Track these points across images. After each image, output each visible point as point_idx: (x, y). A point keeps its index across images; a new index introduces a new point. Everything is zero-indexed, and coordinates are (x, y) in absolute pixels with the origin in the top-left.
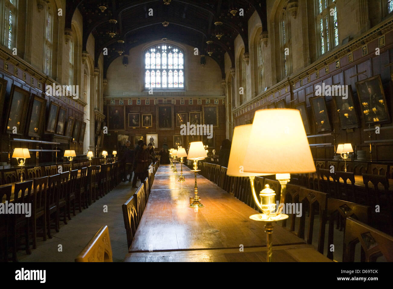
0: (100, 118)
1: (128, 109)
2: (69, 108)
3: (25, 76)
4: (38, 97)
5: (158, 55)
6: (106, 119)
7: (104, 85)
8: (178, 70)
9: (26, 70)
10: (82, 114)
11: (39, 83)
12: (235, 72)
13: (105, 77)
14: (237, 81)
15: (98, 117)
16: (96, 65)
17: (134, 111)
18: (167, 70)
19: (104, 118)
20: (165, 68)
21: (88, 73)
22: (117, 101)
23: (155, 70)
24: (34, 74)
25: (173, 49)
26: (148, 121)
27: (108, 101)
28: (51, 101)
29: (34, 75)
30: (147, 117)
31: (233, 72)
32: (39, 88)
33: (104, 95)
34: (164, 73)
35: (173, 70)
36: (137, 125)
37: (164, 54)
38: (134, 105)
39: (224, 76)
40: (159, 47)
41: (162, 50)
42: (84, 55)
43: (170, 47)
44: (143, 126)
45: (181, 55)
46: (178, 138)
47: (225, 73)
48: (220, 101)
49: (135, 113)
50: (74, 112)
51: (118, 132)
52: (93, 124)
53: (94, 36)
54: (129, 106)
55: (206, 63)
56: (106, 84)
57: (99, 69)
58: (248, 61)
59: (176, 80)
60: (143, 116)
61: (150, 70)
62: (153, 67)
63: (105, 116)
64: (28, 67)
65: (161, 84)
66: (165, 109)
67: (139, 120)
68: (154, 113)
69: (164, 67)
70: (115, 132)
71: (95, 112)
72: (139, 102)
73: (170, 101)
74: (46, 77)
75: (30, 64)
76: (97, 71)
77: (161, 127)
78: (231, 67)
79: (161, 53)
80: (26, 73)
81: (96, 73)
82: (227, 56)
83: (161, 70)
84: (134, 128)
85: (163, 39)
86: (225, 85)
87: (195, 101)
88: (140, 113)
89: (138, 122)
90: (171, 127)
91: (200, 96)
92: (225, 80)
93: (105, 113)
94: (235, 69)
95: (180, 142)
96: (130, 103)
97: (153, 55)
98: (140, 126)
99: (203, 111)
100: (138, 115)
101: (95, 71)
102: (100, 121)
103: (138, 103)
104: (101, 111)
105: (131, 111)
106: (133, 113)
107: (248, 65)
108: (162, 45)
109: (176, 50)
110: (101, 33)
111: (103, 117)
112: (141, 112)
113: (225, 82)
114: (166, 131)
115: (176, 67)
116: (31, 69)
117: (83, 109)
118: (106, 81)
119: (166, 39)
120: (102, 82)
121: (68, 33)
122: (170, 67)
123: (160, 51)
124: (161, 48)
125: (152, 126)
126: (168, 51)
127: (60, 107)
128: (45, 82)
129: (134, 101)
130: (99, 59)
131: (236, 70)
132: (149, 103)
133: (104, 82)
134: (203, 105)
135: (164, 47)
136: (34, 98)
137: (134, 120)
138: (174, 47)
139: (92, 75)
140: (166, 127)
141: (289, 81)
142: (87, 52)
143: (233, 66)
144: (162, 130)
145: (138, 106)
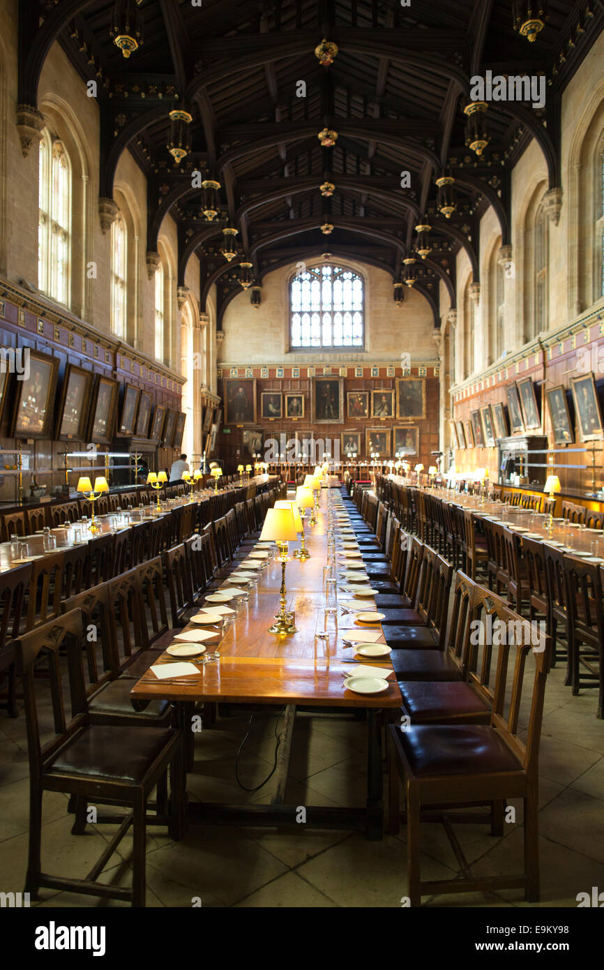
0: (211, 402)
1: (261, 384)
2: (156, 391)
3: (85, 346)
4: (107, 379)
5: (316, 283)
6: (221, 404)
7: (217, 343)
8: (352, 313)
9: (86, 336)
10: (179, 398)
11: (107, 354)
12: (456, 316)
13: (219, 327)
14: (460, 334)
15: (207, 400)
16: (203, 308)
17: (271, 390)
18: (333, 313)
19: (219, 402)
20: (329, 309)
21: (189, 322)
22: (242, 371)
23: (311, 313)
24: (99, 340)
25: (342, 273)
26: (297, 407)
27: (226, 372)
28: (127, 384)
29: (98, 342)
30: (295, 400)
31: (452, 316)
32: (107, 362)
33: (217, 360)
34: (327, 317)
35: (343, 313)
36: (277, 414)
37: (327, 283)
38: (273, 379)
39: (437, 323)
40: (317, 271)
41: (323, 276)
42: (181, 295)
43: (337, 270)
44: (288, 415)
45: (358, 283)
46: (351, 439)
47: (441, 316)
48: (430, 370)
49: (273, 392)
50: (165, 397)
51: (242, 426)
52: (199, 414)
53: (199, 255)
54: (262, 379)
55: (403, 299)
56: (220, 340)
57: (207, 315)
58: (478, 299)
59: (348, 332)
60: (288, 398)
61: (301, 313)
62: (306, 308)
63: (220, 398)
64: (89, 330)
65: (321, 339)
66: (328, 386)
67: (279, 406)
68: (308, 393)
69: (327, 308)
70: (238, 426)
71: (202, 393)
72: (280, 373)
73: (337, 370)
74: (118, 344)
75: (92, 325)
76: (205, 320)
77: (320, 419)
78: (449, 306)
79: (321, 281)
80: (87, 340)
81: (202, 323)
82: (443, 287)
83: (321, 313)
84: (272, 419)
85: (324, 255)
86: (439, 341)
87: (383, 371)
88: (282, 392)
89: (278, 408)
90: (338, 418)
91: (393, 361)
92: (439, 330)
93: (220, 392)
94: (456, 311)
95: (355, 445)
96: (264, 375)
97: (306, 284)
98: (282, 415)
99: (397, 389)
100: (279, 396)
101: (201, 320)
102: (210, 408)
103: (279, 375)
104: (214, 390)
105: (265, 390)
106: (270, 392)
107: (478, 306)
108: (322, 267)
109: (348, 275)
110: (211, 250)
111: (218, 400)
112: (284, 390)
113: (440, 334)
114: (330, 425)
115: (348, 308)
116: (93, 333)
117: (180, 390)
118: (222, 335)
119: (329, 254)
120: (215, 337)
121: (151, 261)
122: (337, 308)
123: (320, 277)
124: (320, 272)
125: (303, 416)
126: (334, 277)
127: (142, 391)
128: (117, 351)
129: (272, 371)
130: (209, 296)
131: (458, 314)
132: (297, 375)
133: (217, 337)
134: (396, 378)
135: (327, 271)
136: (99, 380)
137: (271, 407)
138: (346, 269)
139: (195, 326)
140: (330, 417)
141: (541, 343)
142: (187, 289)
143: (454, 306)
144: (322, 423)
145: (279, 380)
